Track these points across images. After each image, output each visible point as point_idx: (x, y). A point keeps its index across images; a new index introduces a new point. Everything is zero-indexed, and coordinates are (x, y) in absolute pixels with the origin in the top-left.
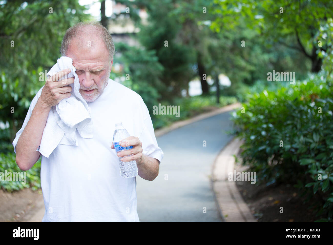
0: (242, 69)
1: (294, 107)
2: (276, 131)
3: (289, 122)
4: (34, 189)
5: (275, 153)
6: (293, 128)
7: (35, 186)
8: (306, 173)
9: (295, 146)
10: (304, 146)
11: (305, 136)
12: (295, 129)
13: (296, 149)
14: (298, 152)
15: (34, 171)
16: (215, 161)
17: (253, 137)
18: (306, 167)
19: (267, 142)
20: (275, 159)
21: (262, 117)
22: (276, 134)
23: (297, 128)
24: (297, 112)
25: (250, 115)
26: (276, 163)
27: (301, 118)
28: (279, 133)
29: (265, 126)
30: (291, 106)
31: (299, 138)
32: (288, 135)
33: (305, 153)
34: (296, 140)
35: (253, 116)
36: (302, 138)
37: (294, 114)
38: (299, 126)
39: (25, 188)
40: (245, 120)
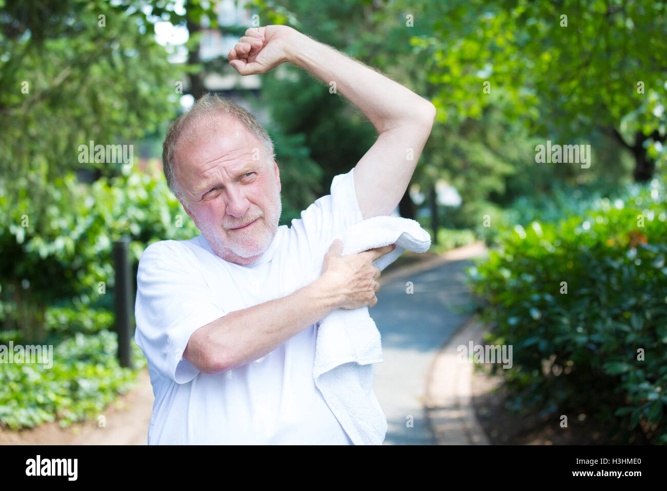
0: (486, 171)
1: (594, 262)
2: (558, 309)
3: (584, 291)
4: (64, 423)
5: (557, 352)
6: (591, 302)
7: (65, 418)
8: (617, 390)
9: (596, 338)
10: (612, 339)
11: (616, 318)
12: (595, 304)
13: (599, 345)
14: (602, 349)
15: (62, 387)
16: (432, 367)
17: (513, 321)
18: (618, 379)
19: (542, 330)
20: (557, 363)
21: (529, 279)
22: (559, 314)
23: (600, 304)
24: (599, 270)
25: (506, 274)
26: (557, 371)
27: (608, 284)
28: (563, 311)
29: (536, 297)
30: (588, 259)
31: (604, 322)
32: (582, 317)
33: (616, 352)
34: (599, 326)
35: (512, 277)
36: (610, 323)
37: (593, 276)
38: (603, 299)
39: (45, 422)
40: (495, 285)
